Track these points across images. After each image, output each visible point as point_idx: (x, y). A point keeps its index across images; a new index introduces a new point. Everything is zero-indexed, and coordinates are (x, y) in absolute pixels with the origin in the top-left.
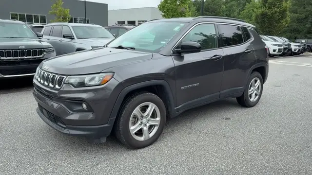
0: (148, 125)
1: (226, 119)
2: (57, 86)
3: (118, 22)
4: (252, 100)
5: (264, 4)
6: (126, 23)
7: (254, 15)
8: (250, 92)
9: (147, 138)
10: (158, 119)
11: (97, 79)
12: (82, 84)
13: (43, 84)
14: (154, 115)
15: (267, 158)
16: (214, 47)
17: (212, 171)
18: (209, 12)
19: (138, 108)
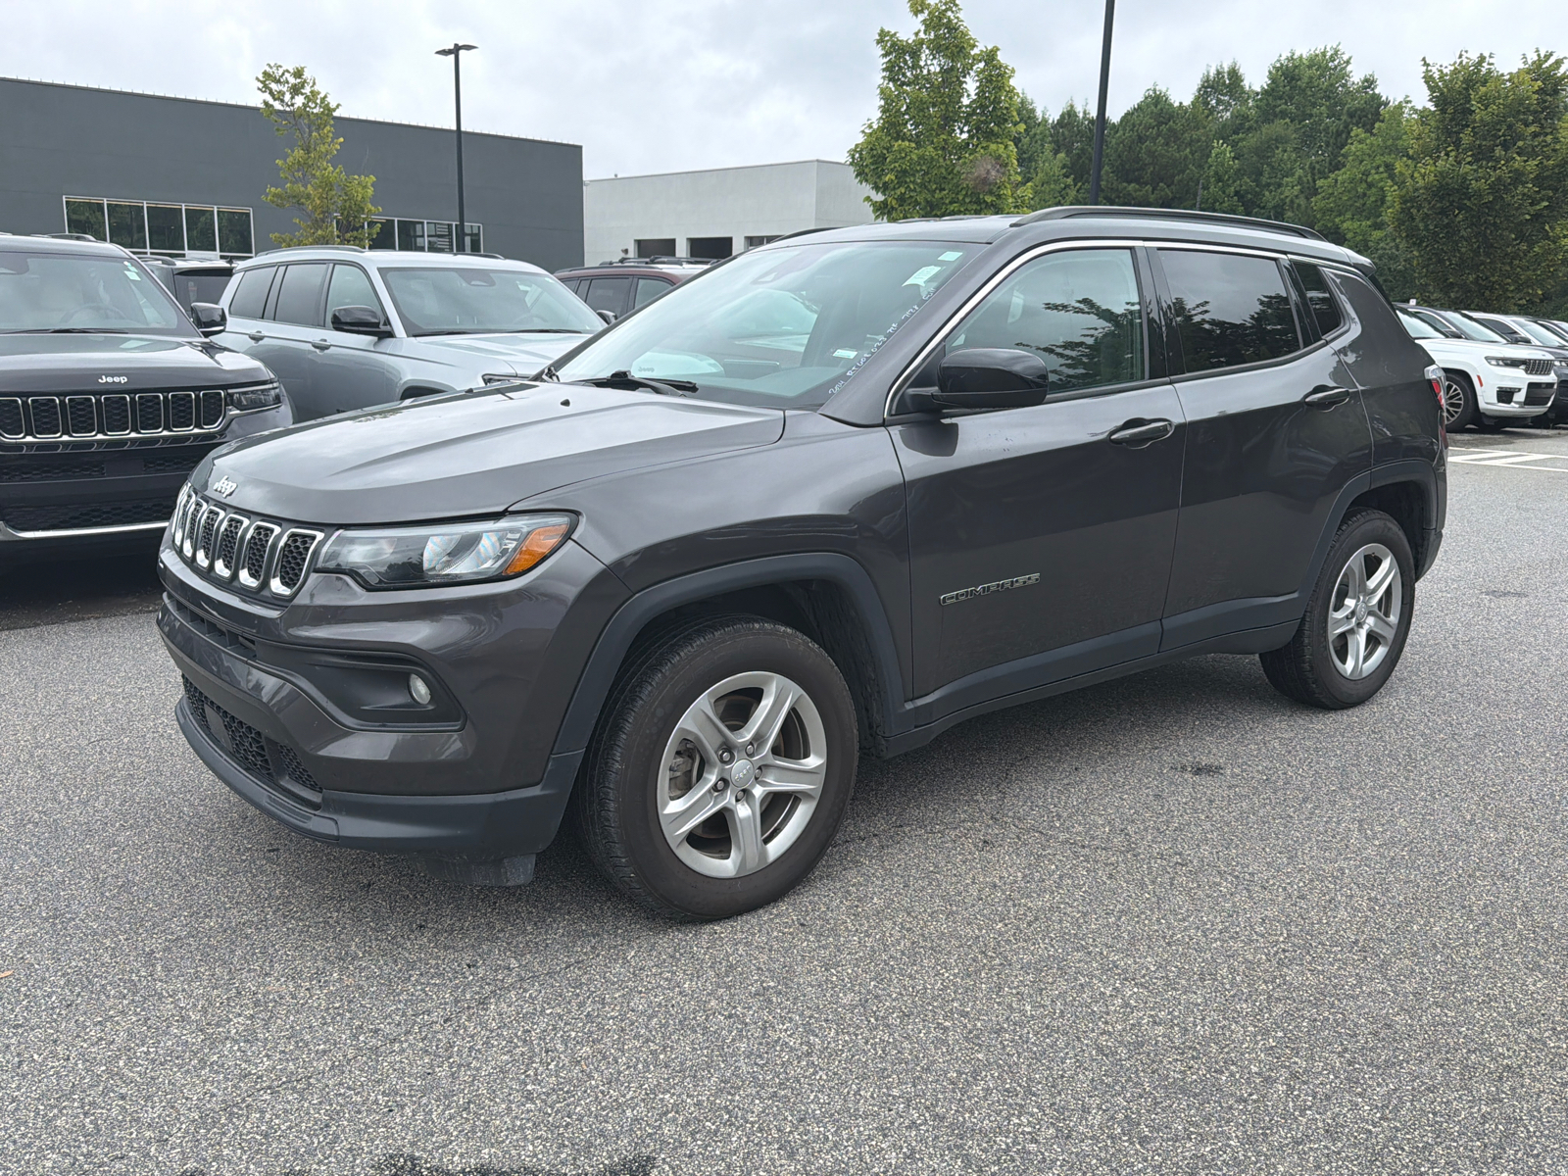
0: (758, 791)
1: (1198, 771)
2: (277, 586)
3: (639, 243)
4: (1349, 666)
5: (1449, 133)
6: (682, 249)
7: (1392, 193)
8: (1339, 623)
9: (753, 865)
10: (814, 761)
11: (487, 544)
12: (408, 573)
13: (208, 574)
14: (791, 742)
15: (1409, 987)
16: (1132, 378)
17: (1100, 1050)
18: (1137, 180)
19: (703, 703)
